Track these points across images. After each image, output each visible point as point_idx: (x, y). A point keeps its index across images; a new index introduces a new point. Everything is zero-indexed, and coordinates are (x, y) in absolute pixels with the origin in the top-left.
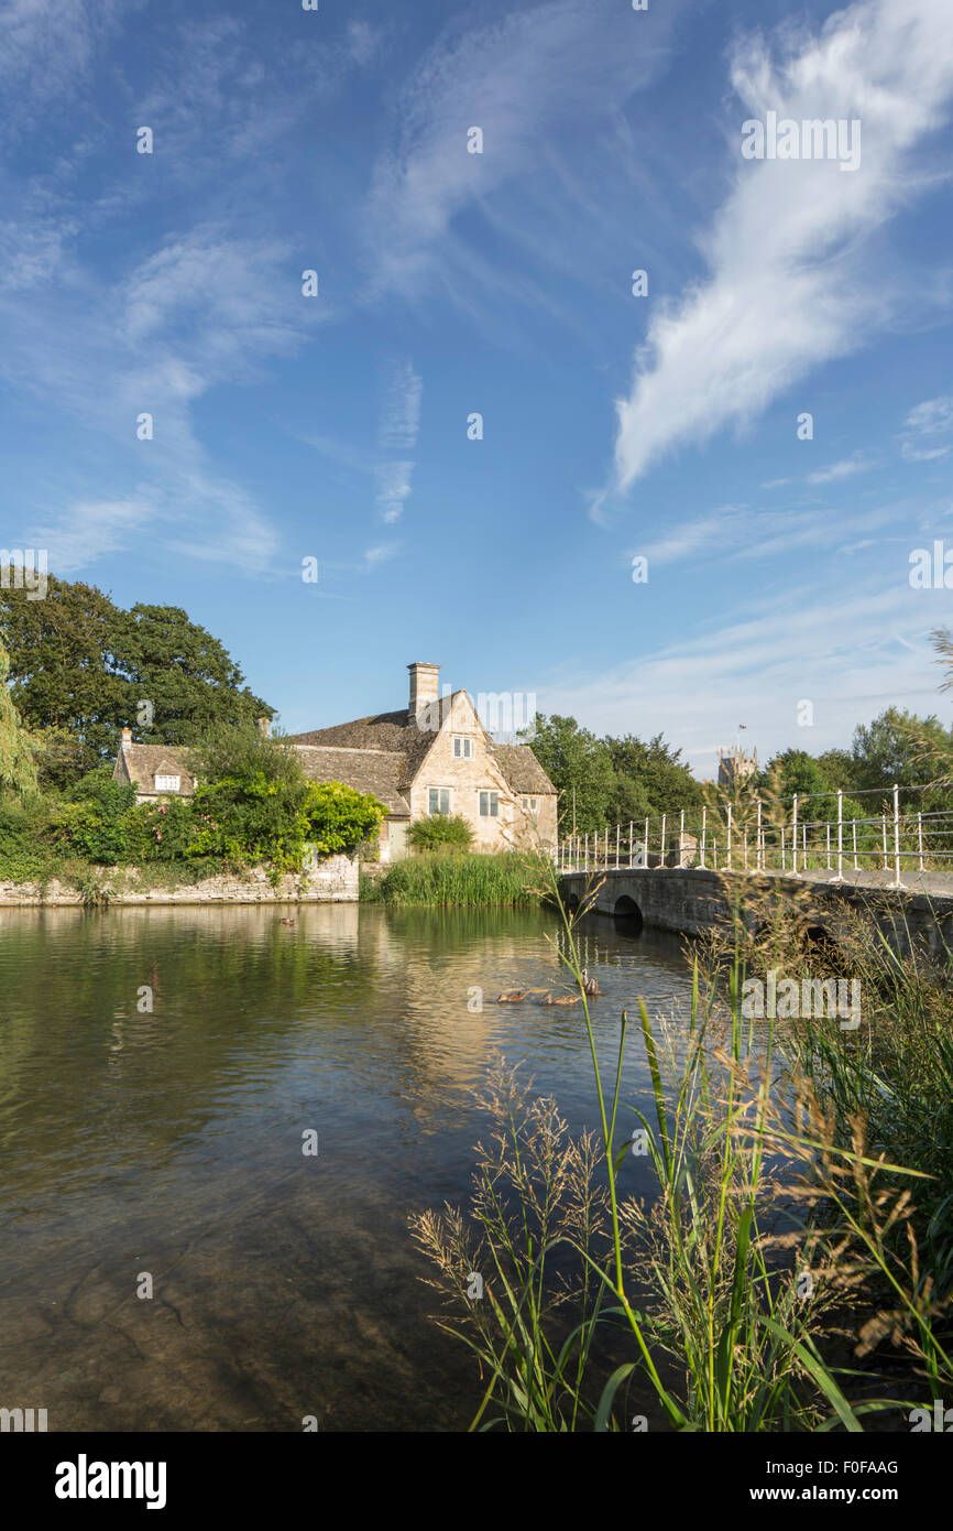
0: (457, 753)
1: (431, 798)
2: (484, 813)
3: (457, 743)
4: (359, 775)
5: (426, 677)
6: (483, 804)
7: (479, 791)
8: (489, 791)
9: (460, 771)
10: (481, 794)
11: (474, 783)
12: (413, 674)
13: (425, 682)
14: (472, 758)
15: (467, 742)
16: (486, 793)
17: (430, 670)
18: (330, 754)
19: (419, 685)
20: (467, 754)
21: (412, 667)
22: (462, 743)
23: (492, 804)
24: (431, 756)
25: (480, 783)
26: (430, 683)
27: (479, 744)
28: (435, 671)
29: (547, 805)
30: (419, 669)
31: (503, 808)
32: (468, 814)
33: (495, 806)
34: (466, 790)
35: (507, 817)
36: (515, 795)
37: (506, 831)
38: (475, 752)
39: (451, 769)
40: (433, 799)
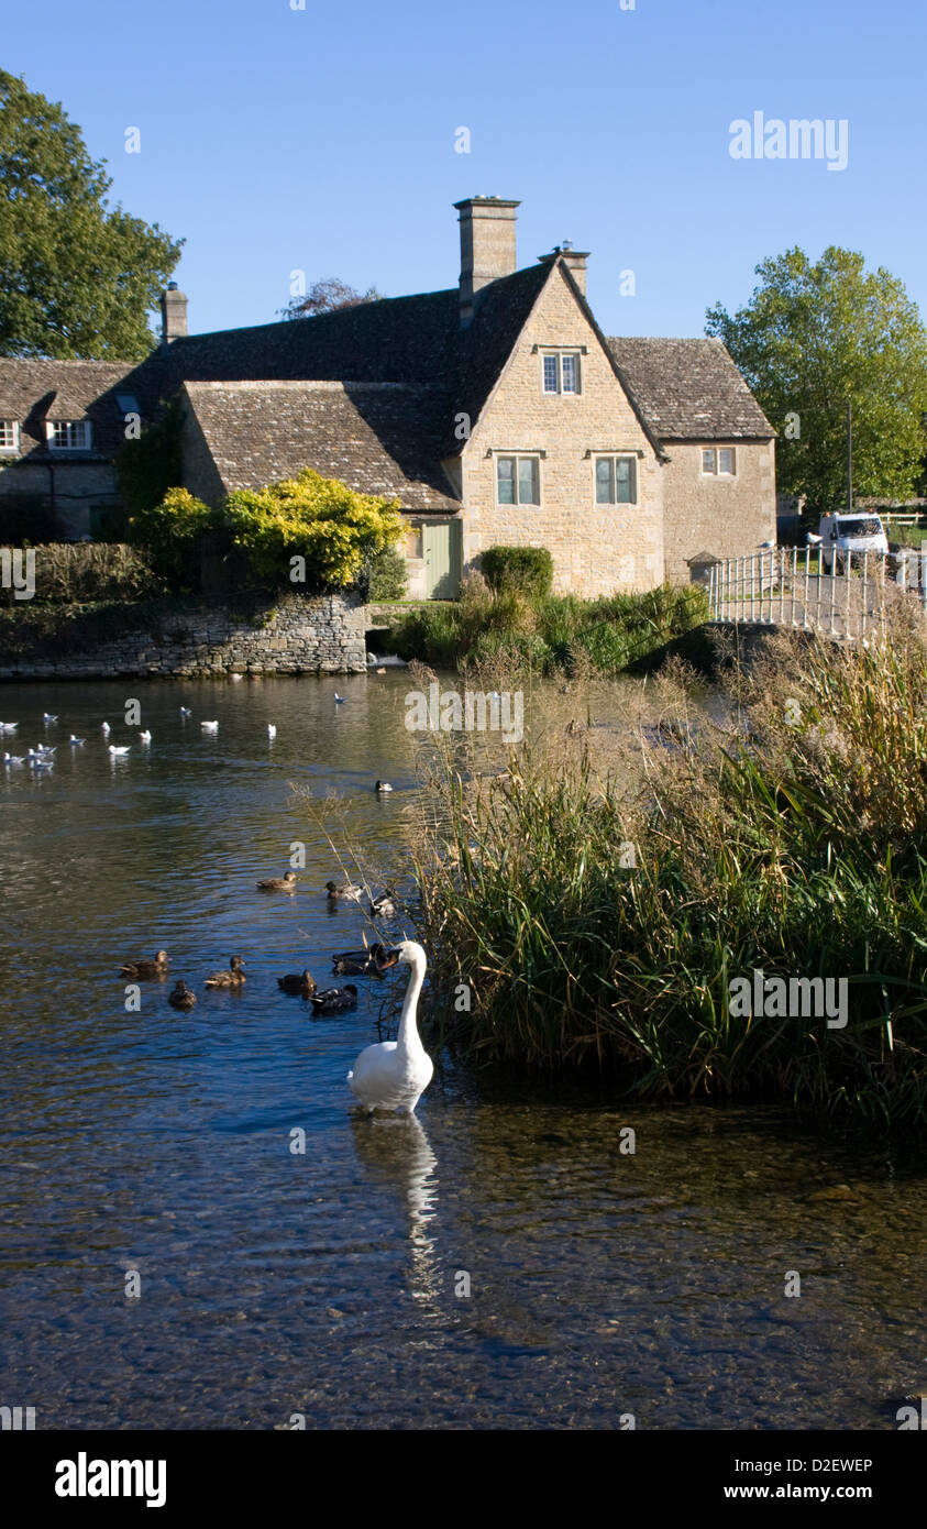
0: (552, 385)
1: (500, 471)
2: (605, 497)
3: (551, 364)
5: (490, 224)
6: (605, 482)
7: (595, 456)
8: (617, 455)
9: (553, 421)
10: (599, 462)
11: (583, 442)
12: (466, 221)
13: (487, 236)
14: (581, 393)
15: (569, 362)
16: (609, 460)
17: (498, 212)
19: (478, 243)
20: (570, 386)
21: (464, 207)
22: (560, 364)
23: (624, 482)
25: (597, 442)
26: (499, 237)
27: (596, 364)
28: (509, 212)
29: (755, 463)
30: (476, 211)
31: (647, 489)
32: (574, 501)
33: (629, 483)
34: (571, 455)
35: (649, 504)
36: (665, 461)
37: (648, 530)
38: (584, 379)
39: (539, 418)
40: (505, 476)
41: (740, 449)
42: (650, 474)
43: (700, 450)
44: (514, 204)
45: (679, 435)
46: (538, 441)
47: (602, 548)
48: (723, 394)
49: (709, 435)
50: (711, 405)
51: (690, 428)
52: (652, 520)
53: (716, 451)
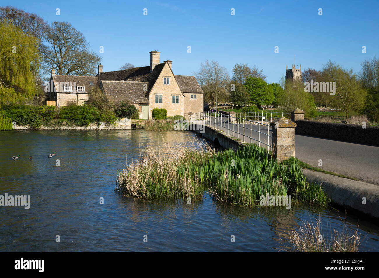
0: (165, 83)
1: (156, 97)
2: (174, 102)
3: (165, 79)
4: (133, 90)
5: (155, 56)
6: (174, 99)
8: (176, 95)
9: (165, 89)
10: (173, 96)
11: (170, 93)
12: (151, 55)
13: (155, 58)
14: (170, 84)
15: (168, 79)
16: (175, 96)
17: (157, 54)
19: (153, 59)
20: (168, 83)
21: (151, 53)
22: (167, 80)
24: (156, 84)
25: (173, 92)
26: (157, 58)
27: (172, 80)
28: (159, 54)
29: (200, 97)
30: (153, 53)
31: (181, 101)
32: (168, 103)
33: (177, 100)
34: (168, 95)
35: (181, 104)
36: (185, 96)
37: (181, 108)
38: (171, 82)
39: (163, 88)
40: (157, 98)
41: (197, 94)
42: (181, 99)
43: (191, 94)
45: (187, 92)
46: (163, 92)
47: (173, 111)
48: (195, 85)
49: (192, 92)
50: (193, 87)
51: (189, 91)
52: (182, 106)
53: (193, 94)
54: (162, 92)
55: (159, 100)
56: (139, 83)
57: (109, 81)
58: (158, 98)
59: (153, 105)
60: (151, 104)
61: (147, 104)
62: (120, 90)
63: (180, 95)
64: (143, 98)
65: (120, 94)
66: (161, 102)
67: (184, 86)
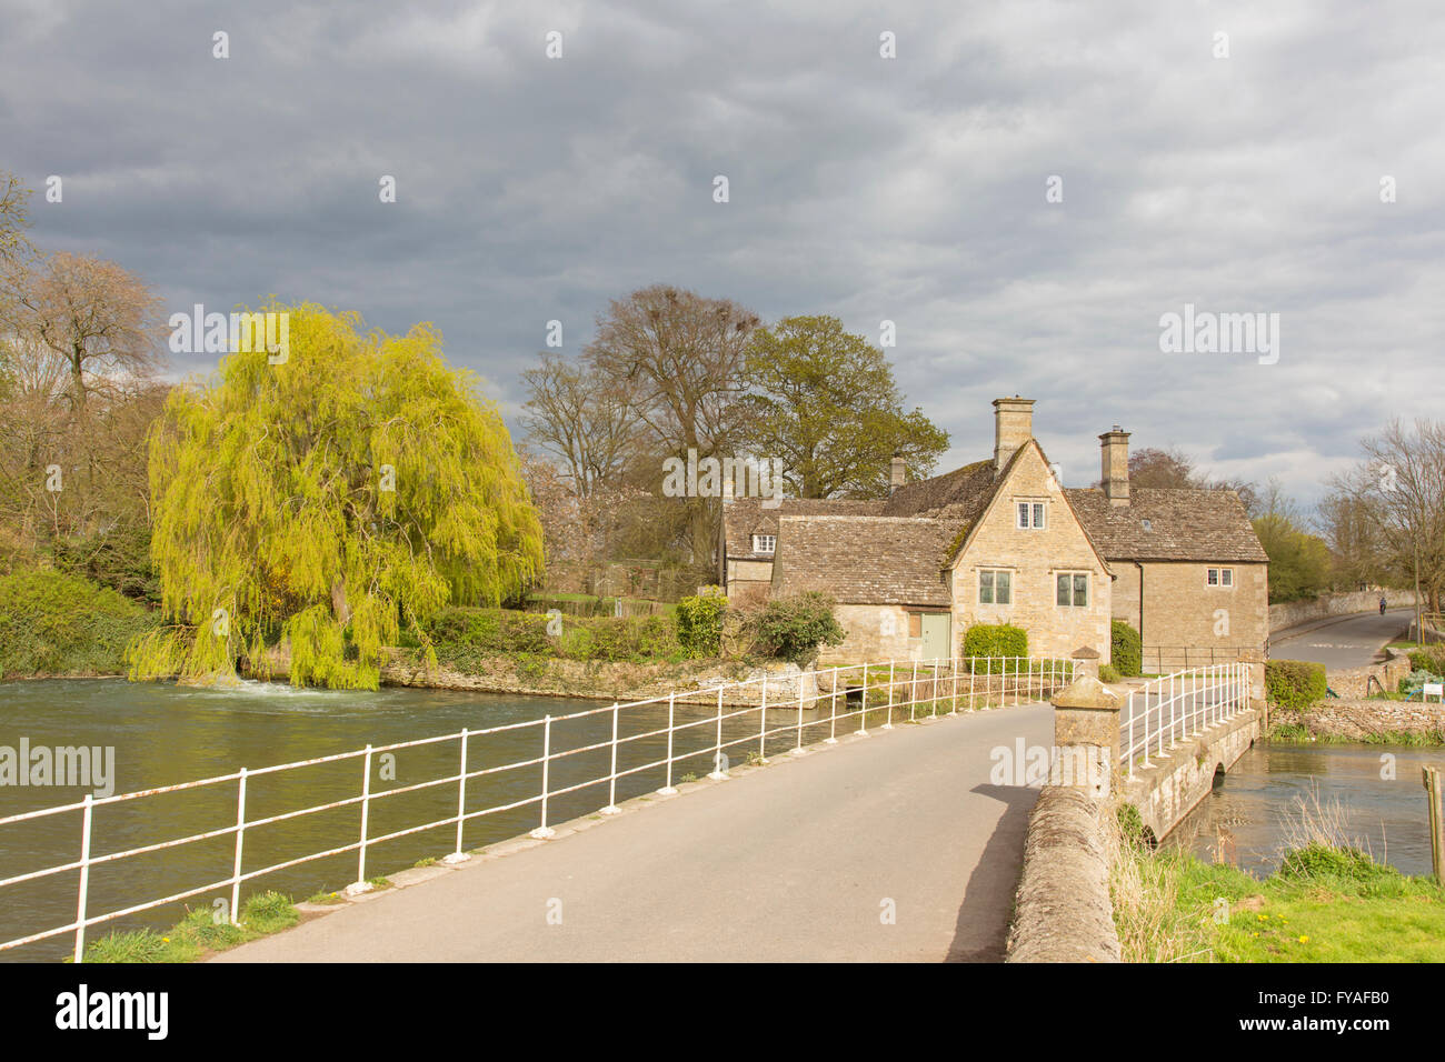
0: (1024, 522)
1: (982, 581)
2: (1063, 601)
3: (1024, 508)
4: (895, 552)
5: (1013, 416)
6: (1062, 590)
7: (1055, 572)
8: (1073, 572)
9: (1024, 547)
10: (1060, 577)
11: (1047, 562)
12: (997, 413)
13: (1012, 423)
14: (1045, 528)
15: (1037, 508)
16: (1068, 575)
17: (1018, 407)
18: (864, 526)
19: (1003, 427)
20: (1038, 523)
21: (997, 404)
22: (1031, 509)
23: (1077, 591)
24: (982, 528)
25: (1059, 561)
26: (1019, 423)
27: (1057, 509)
28: (1028, 407)
29: (1251, 579)
30: (1003, 407)
31: (1095, 596)
32: (1038, 603)
33: (1081, 592)
34: (1036, 571)
35: (1099, 608)
36: (1114, 578)
37: (1098, 625)
38: (1049, 520)
39: (1013, 545)
40: (986, 583)
41: (1235, 570)
42: (1100, 589)
43: (1206, 567)
44: (1031, 402)
45: (1188, 557)
46: (1011, 561)
47: (1060, 637)
48: (1230, 530)
49: (1214, 558)
50: (1219, 537)
51: (1199, 553)
52: (1100, 619)
53: (1219, 569)
54: (1007, 558)
55: (995, 590)
56: (927, 524)
57: (809, 518)
58: (991, 584)
59: (969, 609)
60: (959, 608)
61: (942, 608)
62: (843, 554)
63: (1090, 572)
64: (928, 584)
65: (836, 568)
66: (1004, 598)
67: (1180, 535)
